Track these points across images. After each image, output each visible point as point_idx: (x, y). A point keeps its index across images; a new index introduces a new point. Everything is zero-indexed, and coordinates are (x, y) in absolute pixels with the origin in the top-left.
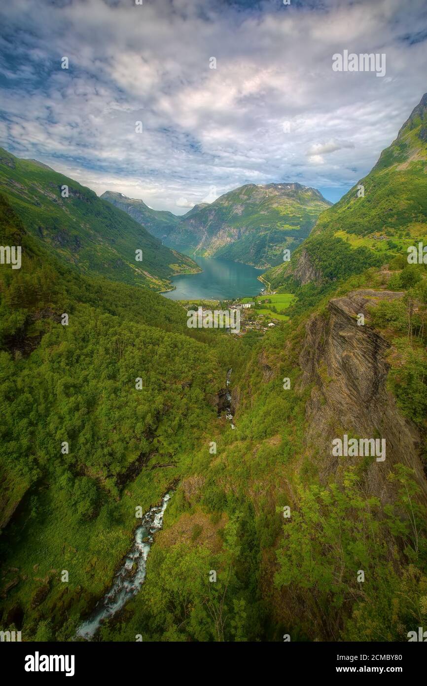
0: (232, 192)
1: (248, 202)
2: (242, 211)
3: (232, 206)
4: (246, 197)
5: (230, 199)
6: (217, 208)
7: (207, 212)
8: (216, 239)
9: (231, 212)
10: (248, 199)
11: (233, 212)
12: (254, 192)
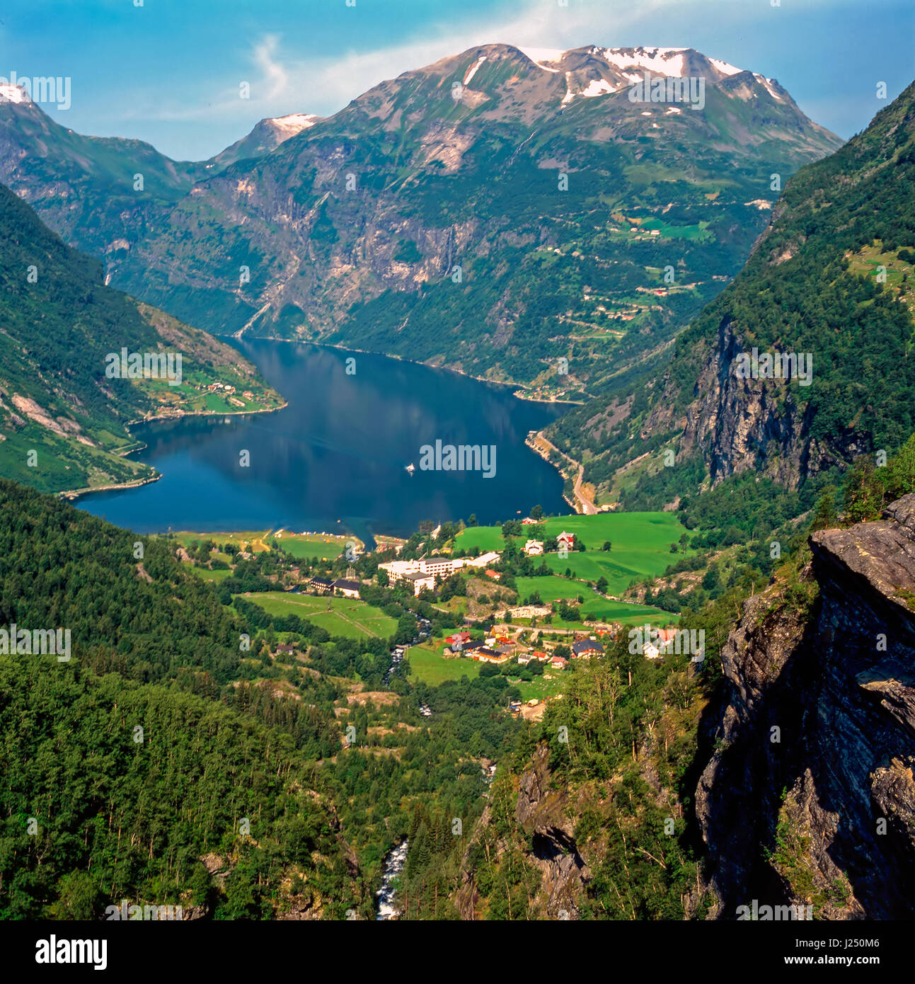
0: (419, 74)
1: (489, 116)
2: (464, 155)
3: (417, 132)
4: (478, 98)
5: (410, 101)
6: (355, 137)
7: (313, 150)
8: (347, 268)
9: (416, 156)
10: (485, 107)
11: (423, 156)
12: (514, 79)
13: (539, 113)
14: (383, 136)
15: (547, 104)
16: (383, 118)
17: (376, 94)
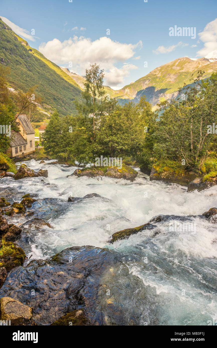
1: (181, 71)
2: (175, 79)
3: (164, 76)
4: (178, 68)
5: (163, 70)
6: (151, 78)
7: (142, 82)
9: (164, 81)
10: (180, 69)
11: (166, 81)
12: (187, 64)
13: (193, 69)
14: (157, 77)
15: (195, 67)
16: (157, 74)
17: (155, 70)
